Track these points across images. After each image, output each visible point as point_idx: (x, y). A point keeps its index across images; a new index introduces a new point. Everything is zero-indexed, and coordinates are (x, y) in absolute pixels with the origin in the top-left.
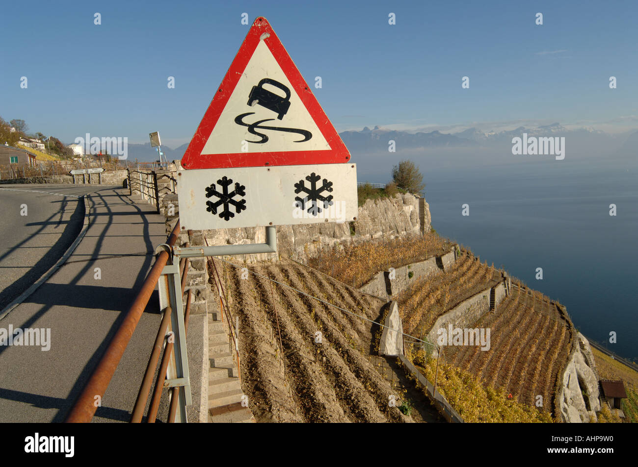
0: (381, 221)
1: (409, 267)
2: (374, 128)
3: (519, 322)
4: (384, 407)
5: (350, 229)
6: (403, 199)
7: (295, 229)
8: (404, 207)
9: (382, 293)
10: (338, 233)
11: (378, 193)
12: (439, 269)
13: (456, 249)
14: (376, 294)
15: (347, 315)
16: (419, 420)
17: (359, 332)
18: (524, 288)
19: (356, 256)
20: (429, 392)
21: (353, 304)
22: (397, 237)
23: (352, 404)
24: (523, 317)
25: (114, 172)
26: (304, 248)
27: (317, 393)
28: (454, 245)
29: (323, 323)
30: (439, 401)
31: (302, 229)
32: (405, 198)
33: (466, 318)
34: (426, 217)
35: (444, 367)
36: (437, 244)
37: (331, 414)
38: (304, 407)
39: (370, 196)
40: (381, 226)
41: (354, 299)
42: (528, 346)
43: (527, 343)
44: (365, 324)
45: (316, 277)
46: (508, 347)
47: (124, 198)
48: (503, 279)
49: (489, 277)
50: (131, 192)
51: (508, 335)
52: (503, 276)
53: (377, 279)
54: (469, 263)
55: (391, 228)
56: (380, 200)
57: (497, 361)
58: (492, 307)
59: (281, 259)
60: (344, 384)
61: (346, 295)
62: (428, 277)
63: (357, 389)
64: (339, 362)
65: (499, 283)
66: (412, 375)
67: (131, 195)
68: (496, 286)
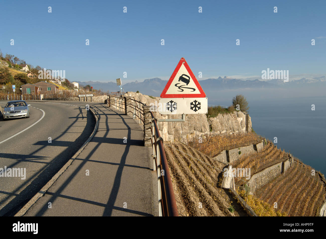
0: (225, 125)
1: (239, 149)
2: (224, 77)
3: (297, 181)
4: (221, 208)
5: (210, 128)
6: (237, 114)
7: (182, 127)
8: (238, 118)
9: (224, 160)
10: (203, 130)
11: (224, 111)
12: (255, 151)
13: (264, 141)
14: (221, 161)
15: (206, 169)
16: (238, 215)
17: (212, 177)
18: (301, 163)
19: (212, 142)
20: (243, 205)
21: (210, 165)
22: (233, 134)
23: (206, 204)
24: (299, 178)
25: (98, 96)
26: (186, 136)
27: (191, 197)
28: (264, 139)
29: (195, 171)
30: (248, 209)
31: (186, 127)
32: (239, 114)
33: (268, 177)
34: (249, 124)
35: (255, 200)
36: (255, 138)
37: (197, 206)
38: (185, 203)
39: (220, 112)
40: (225, 127)
41: (210, 162)
42: (301, 193)
43: (301, 192)
44: (215, 174)
45: (192, 151)
46: (290, 193)
47: (107, 108)
48: (289, 158)
49: (282, 156)
50: (110, 106)
51: (290, 187)
52: (289, 156)
53: (222, 153)
54: (271, 149)
55: (230, 129)
56: (225, 114)
57: (284, 200)
58: (283, 171)
59: (175, 141)
60: (203, 196)
61: (206, 160)
62: (249, 154)
63: (209, 199)
64: (201, 187)
65: (287, 160)
66: (236, 197)
67: (110, 107)
68: (285, 161)
